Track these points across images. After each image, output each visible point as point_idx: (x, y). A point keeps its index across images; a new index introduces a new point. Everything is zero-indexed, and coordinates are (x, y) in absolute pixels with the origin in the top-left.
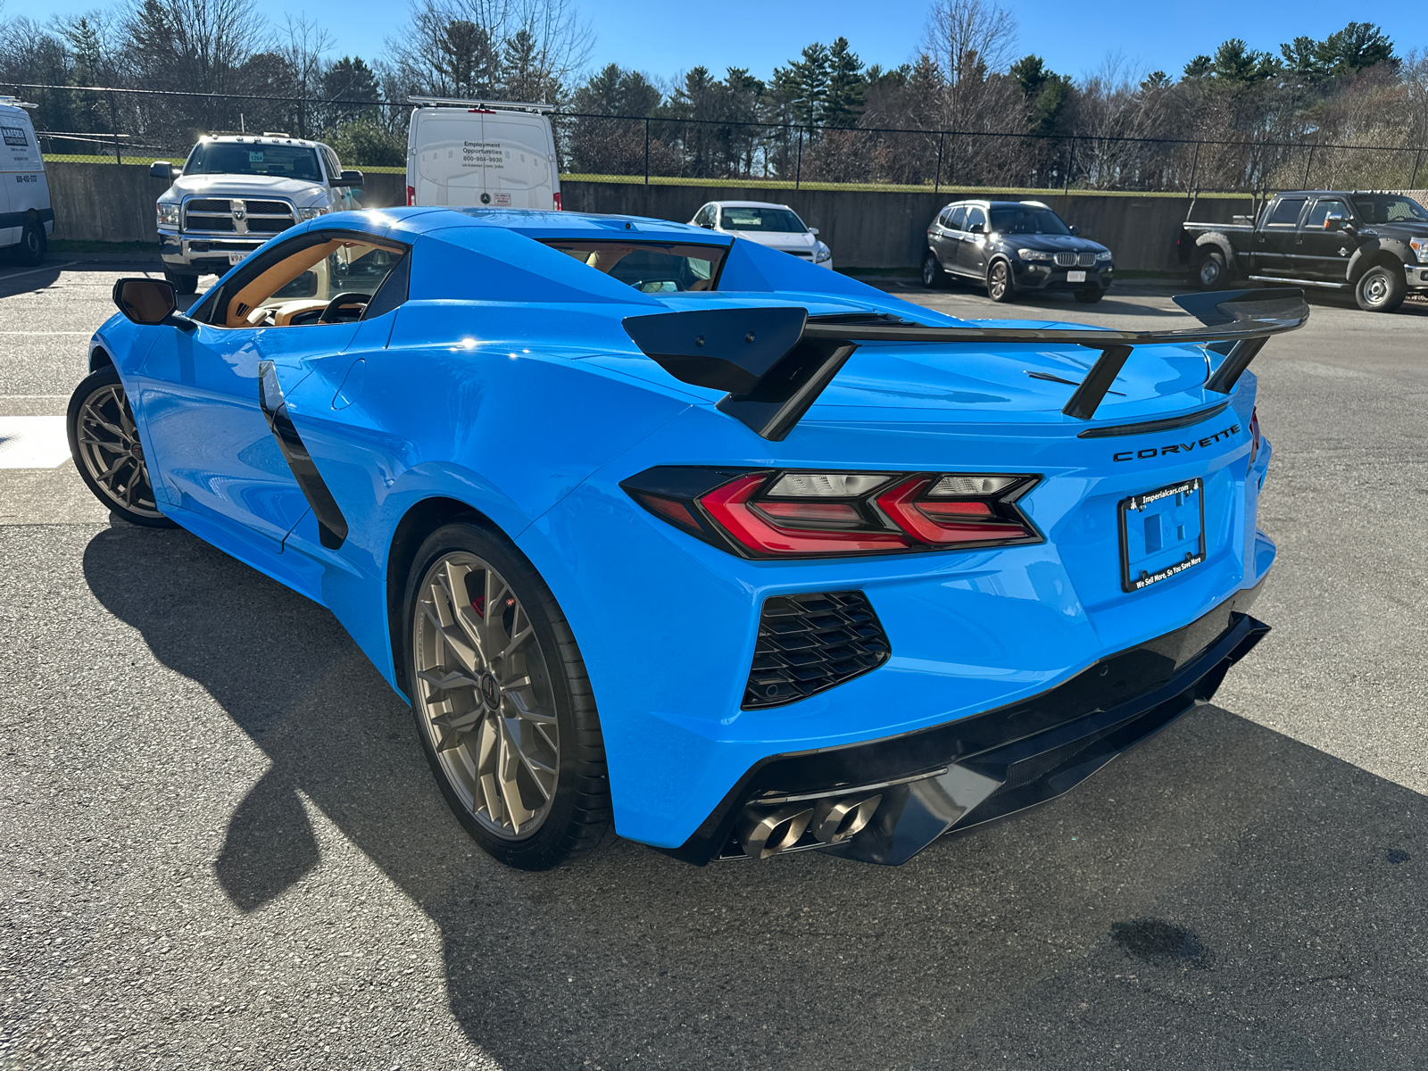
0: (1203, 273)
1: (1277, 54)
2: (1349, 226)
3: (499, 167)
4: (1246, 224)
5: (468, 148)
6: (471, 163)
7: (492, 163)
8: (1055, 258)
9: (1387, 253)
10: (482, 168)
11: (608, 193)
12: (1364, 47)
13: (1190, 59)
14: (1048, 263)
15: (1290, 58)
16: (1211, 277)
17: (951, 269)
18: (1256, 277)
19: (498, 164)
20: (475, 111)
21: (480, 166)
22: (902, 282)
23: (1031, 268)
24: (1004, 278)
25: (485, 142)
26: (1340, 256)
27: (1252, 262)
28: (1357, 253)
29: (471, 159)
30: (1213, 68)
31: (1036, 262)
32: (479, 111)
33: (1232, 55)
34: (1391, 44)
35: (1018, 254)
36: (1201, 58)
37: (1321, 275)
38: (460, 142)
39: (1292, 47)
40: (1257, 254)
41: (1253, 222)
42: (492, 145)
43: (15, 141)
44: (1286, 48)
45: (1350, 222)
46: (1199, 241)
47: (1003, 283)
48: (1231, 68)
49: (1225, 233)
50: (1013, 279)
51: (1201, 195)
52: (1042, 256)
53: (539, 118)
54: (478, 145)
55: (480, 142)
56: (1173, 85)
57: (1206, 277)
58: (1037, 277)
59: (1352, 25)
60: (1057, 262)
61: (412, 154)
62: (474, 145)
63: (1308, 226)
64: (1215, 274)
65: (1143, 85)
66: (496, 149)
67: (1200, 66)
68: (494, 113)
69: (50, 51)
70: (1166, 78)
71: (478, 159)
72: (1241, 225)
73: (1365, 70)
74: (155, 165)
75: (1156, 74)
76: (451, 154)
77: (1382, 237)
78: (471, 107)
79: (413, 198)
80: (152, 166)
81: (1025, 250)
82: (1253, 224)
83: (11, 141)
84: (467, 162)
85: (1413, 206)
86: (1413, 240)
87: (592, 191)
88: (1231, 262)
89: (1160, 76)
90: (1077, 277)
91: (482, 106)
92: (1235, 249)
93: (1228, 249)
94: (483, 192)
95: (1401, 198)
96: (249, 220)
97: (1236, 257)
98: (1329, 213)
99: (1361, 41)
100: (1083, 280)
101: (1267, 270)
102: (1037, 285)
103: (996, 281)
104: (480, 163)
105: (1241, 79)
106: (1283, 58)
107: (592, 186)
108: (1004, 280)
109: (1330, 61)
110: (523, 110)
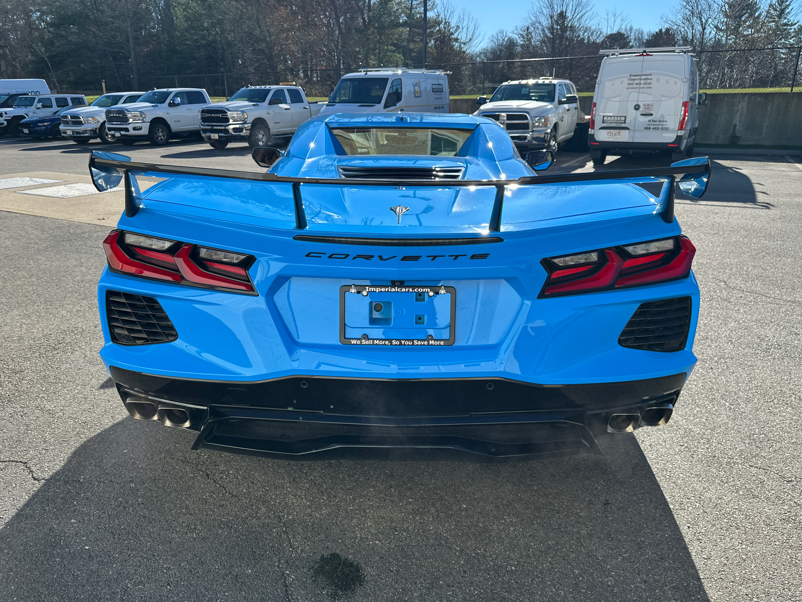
3: (649, 88)
5: (632, 78)
6: (632, 86)
7: (645, 86)
10: (638, 89)
11: (758, 100)
19: (649, 86)
20: (640, 55)
21: (637, 88)
25: (643, 73)
29: (632, 84)
32: (643, 55)
38: (627, 75)
42: (647, 75)
43: (437, 90)
53: (681, 55)
54: (638, 75)
55: (640, 74)
61: (598, 84)
62: (635, 76)
66: (649, 77)
68: (652, 55)
69: (511, 44)
71: (637, 84)
74: (480, 98)
76: (622, 82)
78: (638, 53)
79: (594, 109)
80: (478, 99)
83: (435, 90)
84: (629, 86)
87: (746, 99)
91: (645, 52)
94: (636, 103)
96: (508, 124)
104: (638, 86)
107: (747, 96)
110: (674, 51)
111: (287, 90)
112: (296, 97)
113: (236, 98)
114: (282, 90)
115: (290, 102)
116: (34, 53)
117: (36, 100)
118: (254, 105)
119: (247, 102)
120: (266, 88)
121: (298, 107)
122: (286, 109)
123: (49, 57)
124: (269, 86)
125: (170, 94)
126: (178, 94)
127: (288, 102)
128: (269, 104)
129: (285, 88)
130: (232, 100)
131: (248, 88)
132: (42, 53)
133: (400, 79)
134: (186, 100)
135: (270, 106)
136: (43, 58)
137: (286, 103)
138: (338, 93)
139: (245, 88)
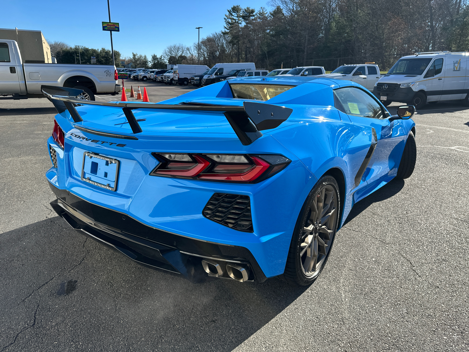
111: (367, 67)
112: (373, 71)
113: (335, 72)
114: (364, 67)
115: (368, 74)
116: (262, 51)
117: (246, 73)
118: (343, 76)
119: (340, 74)
120: (354, 66)
121: (373, 77)
122: (364, 78)
123: (268, 52)
124: (356, 65)
125: (303, 70)
126: (307, 70)
127: (366, 74)
128: (353, 75)
129: (366, 66)
130: (333, 73)
131: (344, 66)
132: (265, 50)
133: (443, 59)
134: (311, 73)
135: (353, 76)
136: (265, 52)
137: (365, 74)
138: (396, 68)
139: (342, 66)
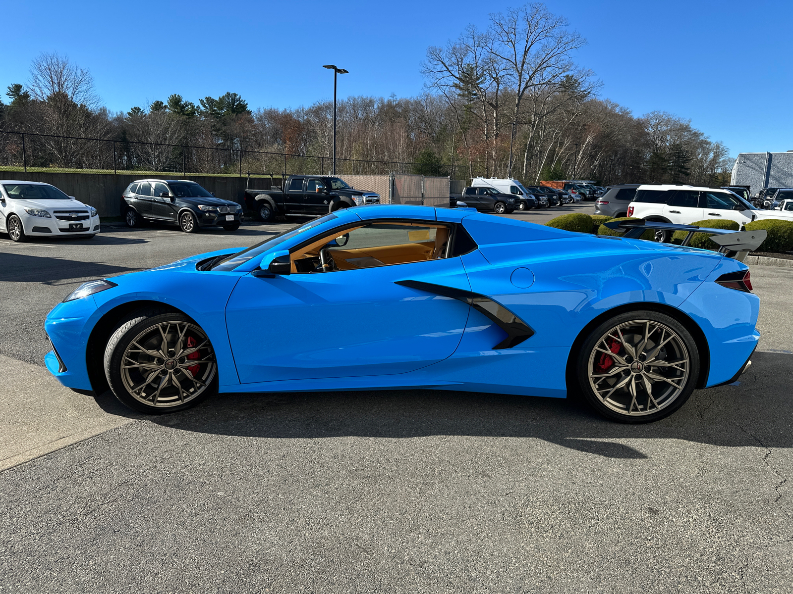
0: (261, 213)
1: (197, 104)
2: (325, 191)
4: (278, 190)
8: (218, 209)
9: (343, 202)
12: (236, 104)
13: (152, 101)
14: (216, 212)
15: (205, 106)
16: (266, 215)
17: (147, 216)
18: (289, 214)
22: (114, 226)
23: (207, 214)
24: (191, 220)
26: (324, 204)
27: (285, 207)
28: (332, 202)
30: (166, 107)
31: (208, 211)
33: (176, 102)
34: (247, 104)
35: (198, 208)
36: (158, 102)
37: (317, 212)
39: (205, 101)
40: (287, 204)
41: (281, 189)
44: (202, 101)
45: (325, 189)
46: (257, 198)
47: (191, 223)
48: (177, 109)
49: (269, 195)
50: (198, 221)
51: (251, 176)
52: (211, 209)
56: (146, 114)
57: (263, 215)
58: (211, 220)
59: (228, 93)
60: (219, 211)
63: (308, 191)
64: (268, 214)
65: (129, 114)
67: (158, 106)
70: (141, 110)
72: (275, 190)
73: (239, 115)
75: (135, 108)
77: (341, 195)
81: (202, 206)
82: (282, 190)
85: (342, 182)
86: (352, 196)
88: (275, 208)
89: (137, 109)
90: (230, 218)
92: (276, 202)
93: (272, 202)
95: (337, 179)
97: (277, 205)
98: (317, 186)
99: (234, 101)
100: (233, 220)
101: (293, 211)
102: (211, 223)
103: (185, 222)
105: (184, 114)
106: (201, 106)
108: (192, 221)
109: (222, 110)
